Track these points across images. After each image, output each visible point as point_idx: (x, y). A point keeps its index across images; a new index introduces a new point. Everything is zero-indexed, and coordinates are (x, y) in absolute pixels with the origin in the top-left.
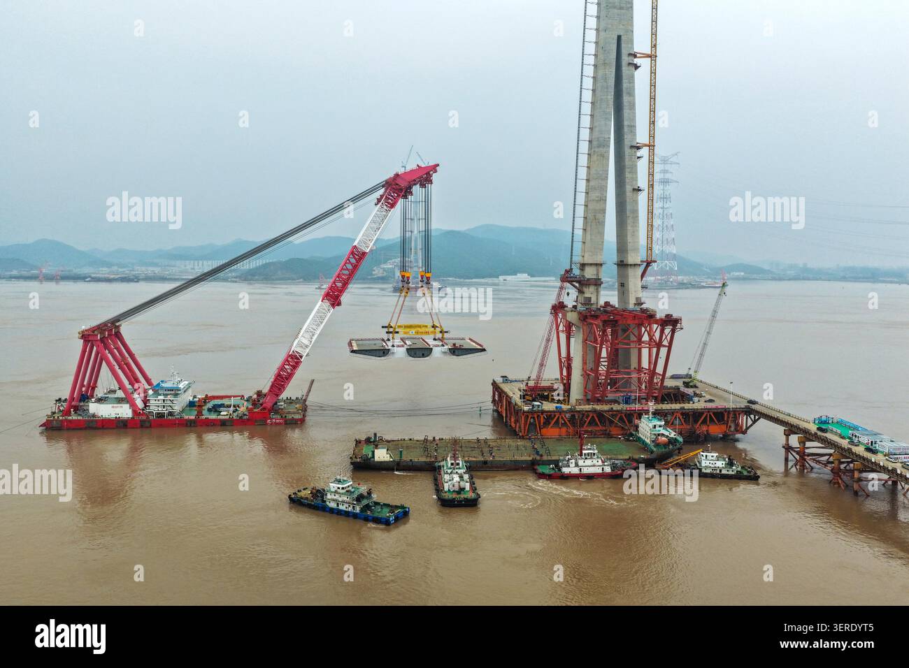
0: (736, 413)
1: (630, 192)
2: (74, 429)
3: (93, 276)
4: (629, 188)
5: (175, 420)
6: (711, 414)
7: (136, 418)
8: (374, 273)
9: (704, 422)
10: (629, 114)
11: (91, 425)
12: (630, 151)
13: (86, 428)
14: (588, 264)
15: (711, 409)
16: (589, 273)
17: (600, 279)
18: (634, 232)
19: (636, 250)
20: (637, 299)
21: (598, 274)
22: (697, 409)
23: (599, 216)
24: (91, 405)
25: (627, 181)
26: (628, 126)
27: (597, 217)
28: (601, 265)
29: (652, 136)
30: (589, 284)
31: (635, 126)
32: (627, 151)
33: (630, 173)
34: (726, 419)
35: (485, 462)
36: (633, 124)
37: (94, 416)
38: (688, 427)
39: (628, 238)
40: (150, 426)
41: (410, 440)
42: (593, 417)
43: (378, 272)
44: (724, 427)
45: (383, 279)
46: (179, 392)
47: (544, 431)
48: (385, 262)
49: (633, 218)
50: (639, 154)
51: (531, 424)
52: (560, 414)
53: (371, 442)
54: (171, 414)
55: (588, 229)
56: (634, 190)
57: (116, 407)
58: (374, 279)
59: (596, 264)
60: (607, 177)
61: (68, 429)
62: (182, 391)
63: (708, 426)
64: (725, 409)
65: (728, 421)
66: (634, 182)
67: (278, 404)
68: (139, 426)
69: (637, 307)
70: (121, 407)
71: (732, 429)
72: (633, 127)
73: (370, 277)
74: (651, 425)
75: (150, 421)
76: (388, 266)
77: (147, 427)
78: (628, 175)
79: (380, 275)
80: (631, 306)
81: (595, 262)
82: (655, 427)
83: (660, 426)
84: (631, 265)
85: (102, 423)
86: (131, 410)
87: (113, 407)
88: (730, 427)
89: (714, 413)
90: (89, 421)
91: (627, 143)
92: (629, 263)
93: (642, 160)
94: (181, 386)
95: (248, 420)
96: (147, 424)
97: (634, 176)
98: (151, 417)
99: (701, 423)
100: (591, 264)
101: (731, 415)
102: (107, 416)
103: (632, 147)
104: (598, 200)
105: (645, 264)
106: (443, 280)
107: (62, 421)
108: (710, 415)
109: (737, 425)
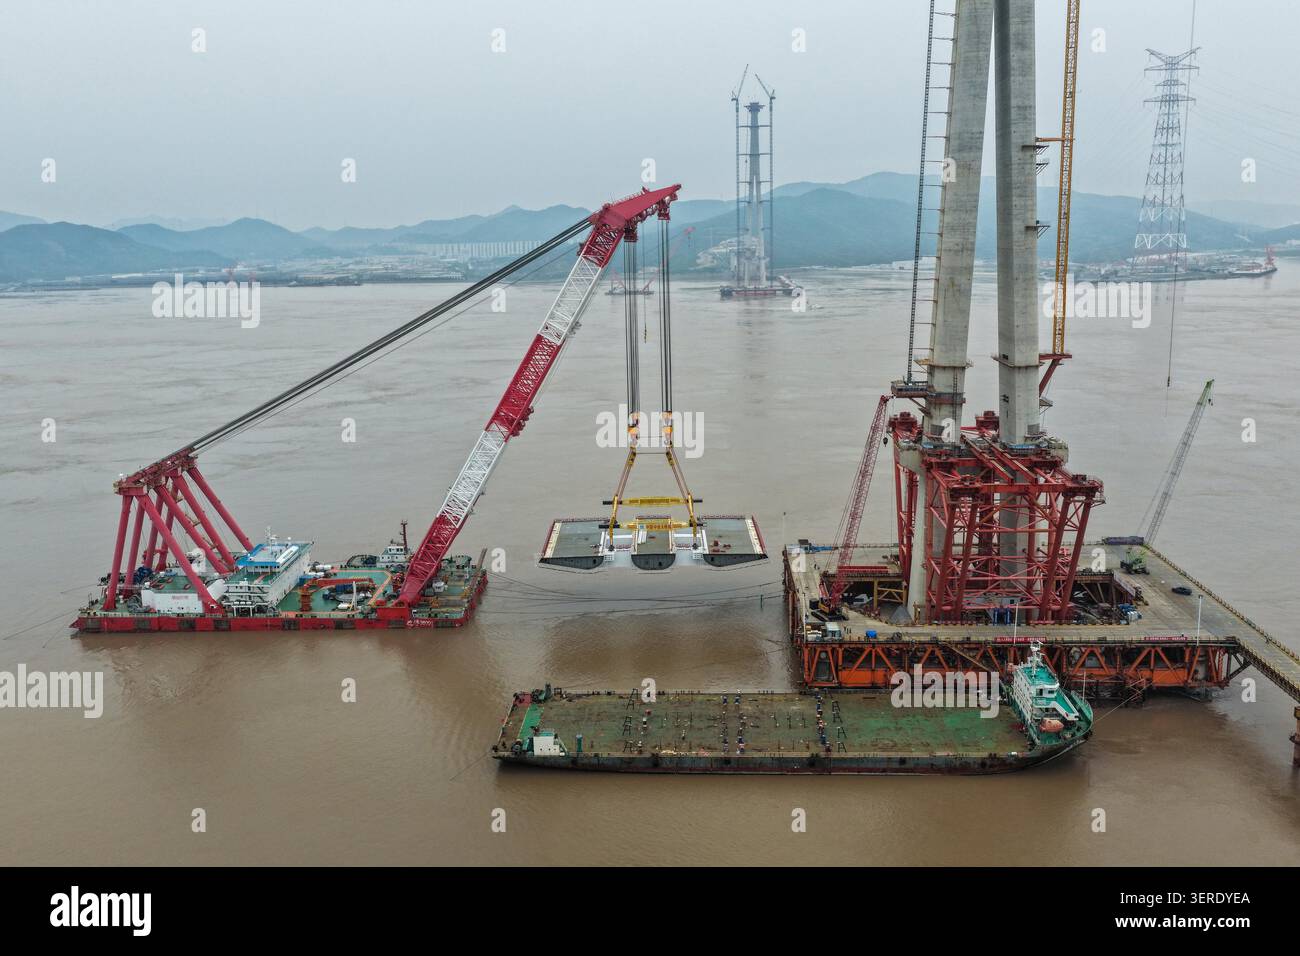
0: (1207, 650)
1: (1020, 232)
2: (117, 632)
3: (301, 276)
4: (1017, 225)
5: (265, 620)
6: (1159, 650)
7: (208, 616)
8: (698, 261)
9: (1145, 663)
10: (1020, 84)
11: (142, 626)
12: (1020, 155)
13: (134, 631)
14: (938, 367)
15: (1157, 642)
16: (942, 382)
17: (961, 394)
18: (1026, 307)
19: (1032, 339)
20: (1030, 428)
21: (955, 386)
22: (1131, 642)
23: (961, 280)
24: (144, 593)
25: (1015, 212)
26: (1019, 107)
27: (956, 282)
28: (964, 368)
29: (1068, 121)
30: (941, 404)
31: (1032, 107)
32: (1016, 155)
33: (1020, 196)
34: (1187, 660)
35: (727, 761)
36: (1027, 103)
37: (148, 610)
38: (1113, 672)
39: (1016, 318)
40: (229, 629)
41: (609, 694)
42: (933, 652)
43: (704, 260)
44: (1182, 674)
45: (712, 273)
46: (277, 570)
47: (844, 674)
48: (716, 245)
49: (1025, 280)
50: (1039, 158)
51: (821, 662)
52: (874, 647)
53: (540, 701)
54: (260, 609)
55: (941, 301)
56: (1028, 228)
57: (178, 598)
58: (698, 272)
59: (954, 368)
60: (976, 207)
61: (111, 632)
62: (282, 569)
63: (1152, 671)
64: (1187, 643)
65: (1191, 663)
66: (1029, 215)
67: (434, 585)
68: (212, 627)
69: (1029, 442)
70: (186, 597)
71: (1200, 676)
72: (1028, 110)
73: (692, 269)
74: (1033, 691)
75: (228, 621)
76: (721, 250)
77: (223, 630)
78: (1016, 201)
79: (708, 265)
80: (1018, 442)
81: (952, 364)
82: (1041, 692)
83: (1051, 692)
84: (1019, 368)
85: (159, 622)
86: (200, 602)
87: (174, 598)
88: (1196, 672)
89: (1165, 650)
90: (138, 620)
91: (1016, 139)
92: (1017, 364)
93: (1046, 169)
94: (281, 560)
95: (377, 620)
96: (225, 626)
97: (1030, 202)
98: (230, 615)
99: (1140, 664)
100: (944, 368)
101: (1199, 652)
102: (166, 612)
103: (1025, 148)
104: (956, 252)
105: (1048, 362)
106: (805, 270)
107: (100, 620)
108: (1156, 651)
109: (1209, 669)
